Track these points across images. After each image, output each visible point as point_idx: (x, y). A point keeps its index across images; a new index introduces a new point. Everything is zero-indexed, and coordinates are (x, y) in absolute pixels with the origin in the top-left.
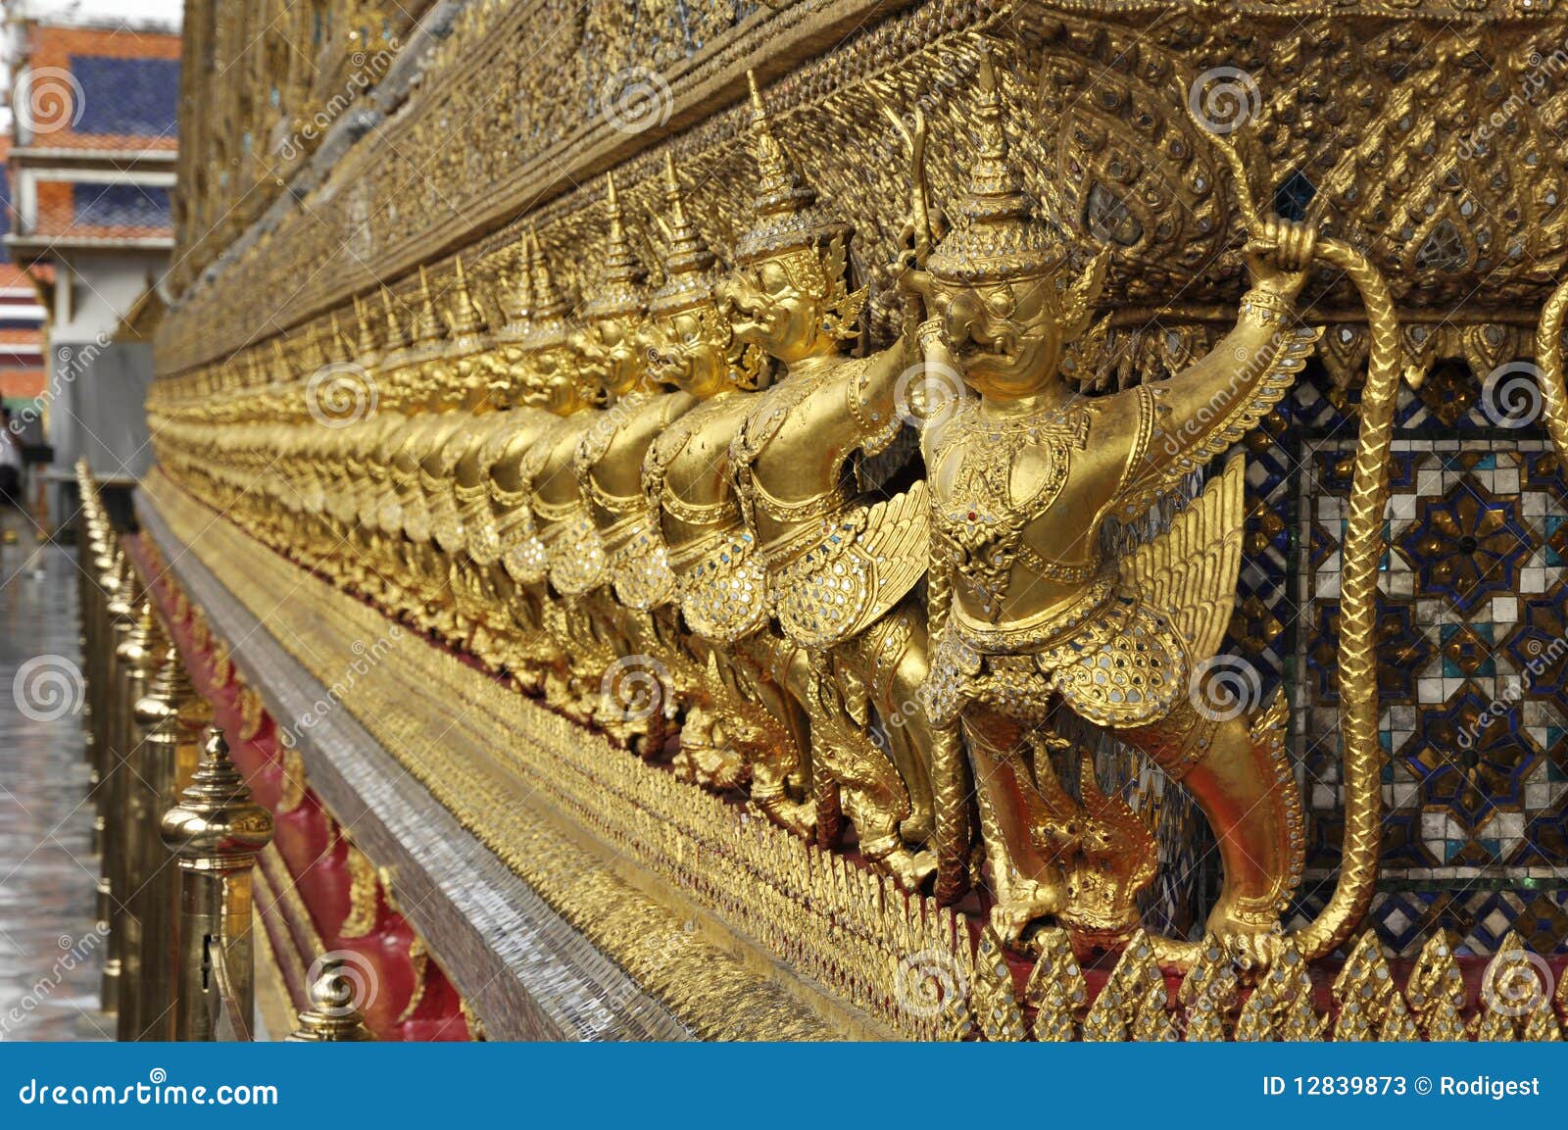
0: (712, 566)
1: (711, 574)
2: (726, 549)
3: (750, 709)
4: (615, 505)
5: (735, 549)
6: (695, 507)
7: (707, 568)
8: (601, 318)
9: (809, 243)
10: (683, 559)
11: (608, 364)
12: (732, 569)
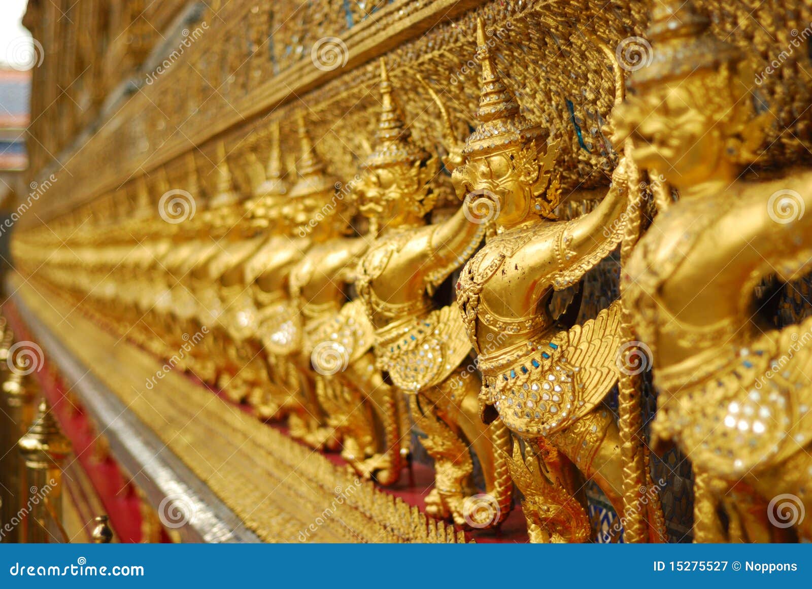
0: (525, 370)
1: (523, 377)
2: (537, 356)
3: (552, 490)
4: (390, 310)
5: (544, 356)
6: (508, 320)
7: (520, 372)
8: (378, 167)
9: (715, 67)
10: (494, 364)
11: (384, 203)
12: (543, 374)
